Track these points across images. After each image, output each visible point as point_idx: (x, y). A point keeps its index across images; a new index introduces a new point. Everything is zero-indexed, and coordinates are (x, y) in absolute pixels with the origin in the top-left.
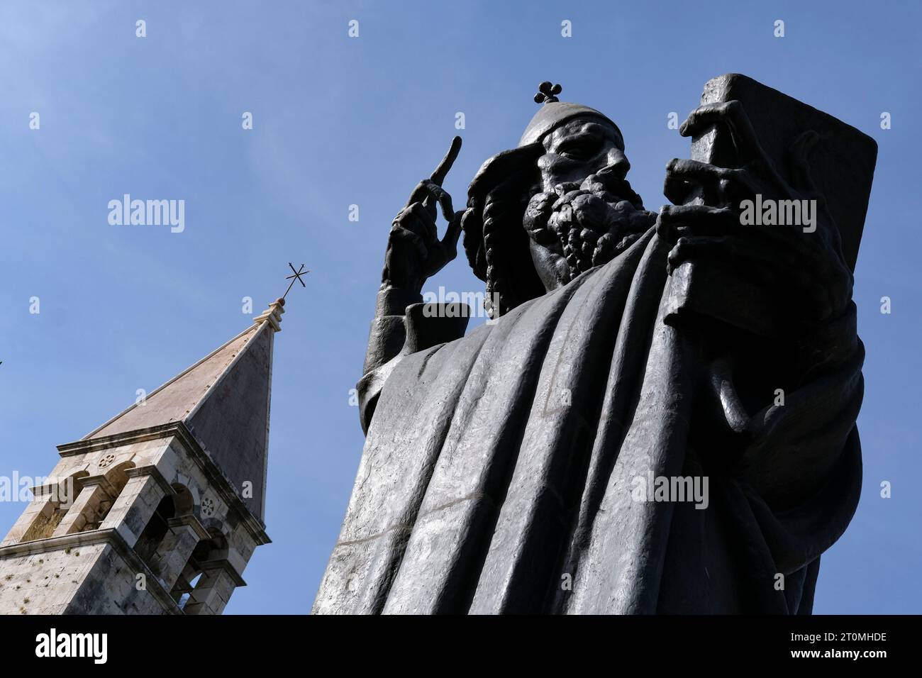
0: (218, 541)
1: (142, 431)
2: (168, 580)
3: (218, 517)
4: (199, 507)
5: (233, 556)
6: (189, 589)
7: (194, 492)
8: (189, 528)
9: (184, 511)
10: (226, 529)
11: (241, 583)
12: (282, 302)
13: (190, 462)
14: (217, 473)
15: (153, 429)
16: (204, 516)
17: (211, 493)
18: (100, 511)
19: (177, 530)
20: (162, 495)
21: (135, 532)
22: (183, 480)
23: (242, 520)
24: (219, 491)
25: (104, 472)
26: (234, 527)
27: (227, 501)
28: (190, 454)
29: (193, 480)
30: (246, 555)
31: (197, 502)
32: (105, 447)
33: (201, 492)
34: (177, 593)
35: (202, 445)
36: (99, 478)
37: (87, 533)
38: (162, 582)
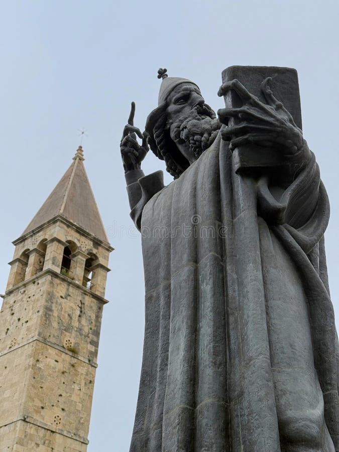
0: (93, 257)
1: (44, 224)
2: (79, 280)
3: (89, 248)
4: (80, 247)
5: (101, 261)
6: (89, 280)
7: (76, 241)
8: (80, 257)
9: (75, 250)
10: (95, 251)
11: (108, 270)
12: (81, 147)
13: (69, 230)
14: (82, 230)
15: (49, 222)
16: (84, 249)
17: (83, 239)
18: (40, 262)
19: (75, 259)
20: (63, 248)
21: (58, 266)
22: (69, 238)
23: (100, 245)
24: (86, 237)
25: (35, 247)
26: (97, 249)
27: (91, 240)
28: (68, 226)
29: (74, 237)
30: (107, 258)
31: (78, 245)
32: (32, 236)
33: (79, 240)
34: (85, 284)
35: (71, 221)
36: (35, 250)
37: (39, 274)
38: (77, 282)
